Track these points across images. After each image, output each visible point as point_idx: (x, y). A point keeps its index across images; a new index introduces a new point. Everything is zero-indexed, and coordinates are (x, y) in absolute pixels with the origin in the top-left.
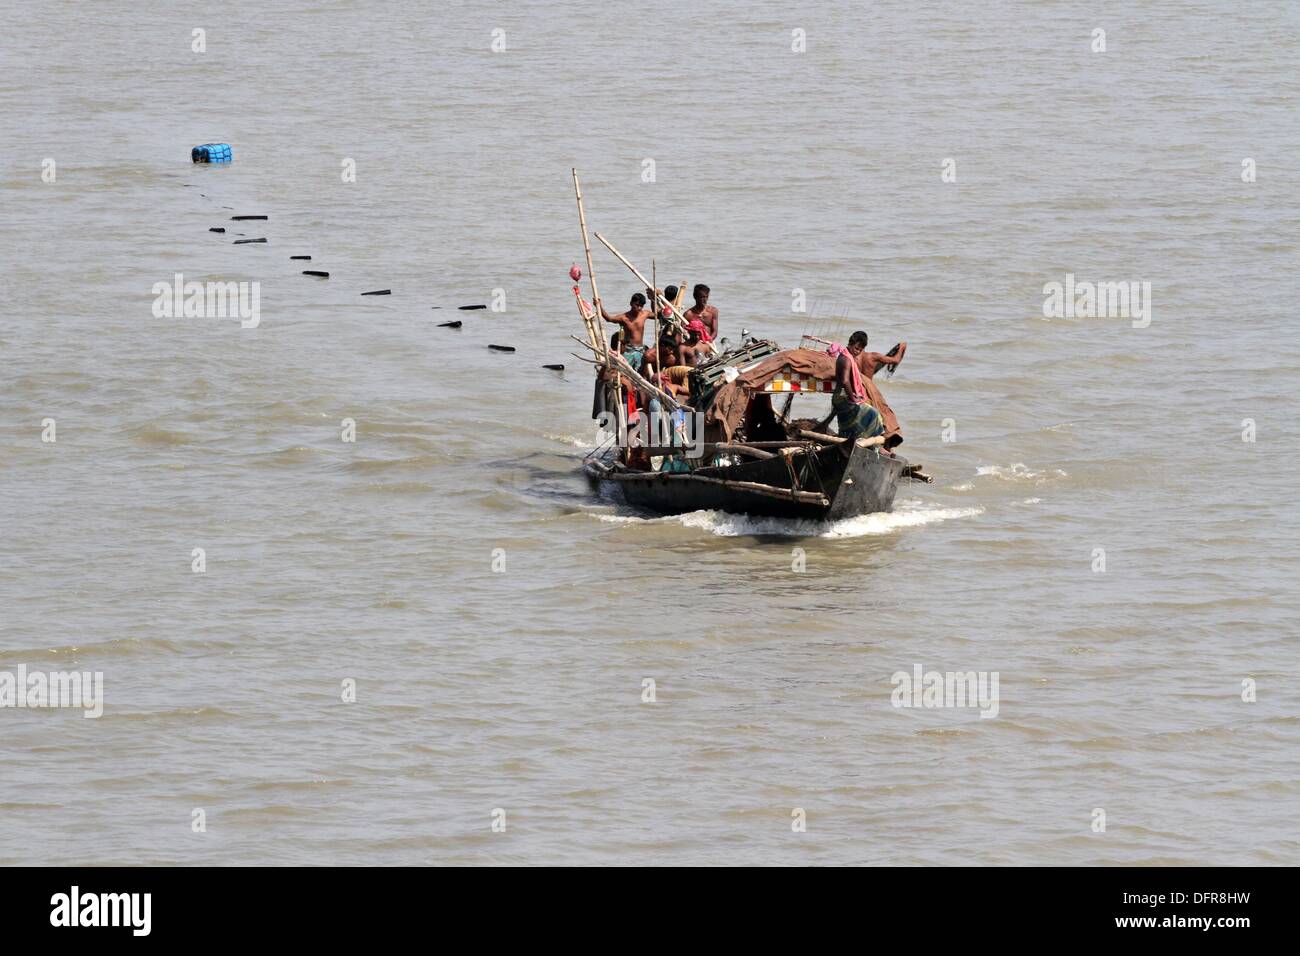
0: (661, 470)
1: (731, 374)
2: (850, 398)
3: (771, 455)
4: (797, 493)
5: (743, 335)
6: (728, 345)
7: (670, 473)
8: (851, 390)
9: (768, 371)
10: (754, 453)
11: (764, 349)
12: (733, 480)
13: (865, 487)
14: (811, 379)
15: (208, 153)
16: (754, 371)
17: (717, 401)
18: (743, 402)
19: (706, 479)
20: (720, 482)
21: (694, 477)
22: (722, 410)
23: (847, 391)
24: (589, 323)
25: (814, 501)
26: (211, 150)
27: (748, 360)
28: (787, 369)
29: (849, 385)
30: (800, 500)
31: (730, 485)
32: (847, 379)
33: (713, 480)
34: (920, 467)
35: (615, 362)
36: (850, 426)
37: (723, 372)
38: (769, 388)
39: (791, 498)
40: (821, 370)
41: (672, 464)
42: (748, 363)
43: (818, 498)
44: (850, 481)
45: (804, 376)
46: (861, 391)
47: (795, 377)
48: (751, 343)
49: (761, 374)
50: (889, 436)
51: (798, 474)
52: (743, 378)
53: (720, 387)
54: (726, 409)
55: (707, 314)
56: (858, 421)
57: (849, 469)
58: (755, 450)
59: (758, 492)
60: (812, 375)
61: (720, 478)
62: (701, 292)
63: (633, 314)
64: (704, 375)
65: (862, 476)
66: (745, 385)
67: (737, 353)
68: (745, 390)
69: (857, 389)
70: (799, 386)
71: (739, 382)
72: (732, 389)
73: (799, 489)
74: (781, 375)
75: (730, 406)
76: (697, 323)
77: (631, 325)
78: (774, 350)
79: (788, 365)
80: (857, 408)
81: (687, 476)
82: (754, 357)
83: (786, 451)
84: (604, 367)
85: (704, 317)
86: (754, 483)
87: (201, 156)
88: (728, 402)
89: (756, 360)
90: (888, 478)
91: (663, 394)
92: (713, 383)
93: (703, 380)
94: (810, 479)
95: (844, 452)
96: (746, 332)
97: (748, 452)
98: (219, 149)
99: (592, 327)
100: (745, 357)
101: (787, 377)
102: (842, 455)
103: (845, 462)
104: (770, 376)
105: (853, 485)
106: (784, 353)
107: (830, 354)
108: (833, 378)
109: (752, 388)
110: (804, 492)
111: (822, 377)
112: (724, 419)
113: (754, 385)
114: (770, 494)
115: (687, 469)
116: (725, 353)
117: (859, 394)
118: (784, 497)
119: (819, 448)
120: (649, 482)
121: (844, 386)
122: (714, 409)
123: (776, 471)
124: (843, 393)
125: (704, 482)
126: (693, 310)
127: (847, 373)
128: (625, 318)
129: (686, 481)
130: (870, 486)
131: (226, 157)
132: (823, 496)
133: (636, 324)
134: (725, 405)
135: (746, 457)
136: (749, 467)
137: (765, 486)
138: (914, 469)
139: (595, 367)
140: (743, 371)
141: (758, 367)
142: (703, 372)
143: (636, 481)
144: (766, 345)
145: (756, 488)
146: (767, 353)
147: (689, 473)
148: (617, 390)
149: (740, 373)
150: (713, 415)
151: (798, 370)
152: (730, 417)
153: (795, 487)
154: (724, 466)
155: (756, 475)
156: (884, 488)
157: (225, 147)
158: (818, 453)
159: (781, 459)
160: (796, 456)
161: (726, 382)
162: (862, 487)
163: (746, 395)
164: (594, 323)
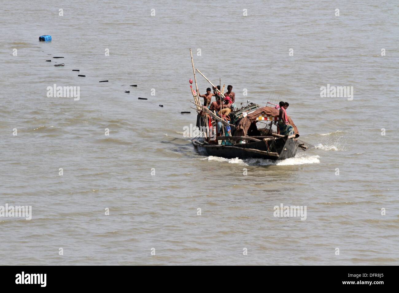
0: (221, 144)
1: (245, 115)
2: (284, 122)
3: (260, 140)
4: (268, 152)
6: (243, 105)
7: (225, 146)
8: (284, 119)
9: (257, 114)
10: (254, 140)
11: (254, 107)
12: (247, 148)
14: (271, 116)
15: (44, 38)
16: (253, 114)
17: (241, 123)
18: (249, 123)
20: (243, 149)
21: (233, 147)
22: (243, 126)
23: (283, 120)
24: (195, 97)
25: (274, 155)
27: (249, 110)
28: (263, 113)
29: (284, 118)
30: (270, 155)
31: (246, 150)
32: (283, 117)
33: (240, 148)
34: (303, 144)
35: (206, 110)
36: (284, 131)
37: (242, 113)
38: (257, 119)
39: (267, 154)
40: (274, 113)
41: (226, 143)
42: (249, 111)
43: (276, 154)
45: (269, 115)
47: (266, 116)
48: (250, 105)
49: (255, 114)
50: (296, 134)
51: (269, 146)
52: (249, 116)
53: (241, 119)
54: (244, 125)
55: (231, 95)
56: (287, 129)
57: (285, 145)
58: (254, 139)
59: (256, 152)
60: (271, 115)
61: (243, 147)
62: (230, 88)
63: (207, 94)
64: (236, 115)
65: (289, 147)
66: (250, 118)
67: (246, 108)
68: (250, 119)
69: (286, 120)
70: (267, 118)
71: (248, 117)
72: (246, 119)
73: (269, 151)
74: (261, 115)
75: (245, 125)
76: (228, 98)
77: (207, 97)
78: (257, 107)
79: (264, 112)
80: (286, 126)
81: (231, 146)
82: (251, 109)
83: (265, 139)
86: (254, 149)
87: (42, 39)
88: (244, 123)
89: (252, 110)
90: (296, 148)
92: (238, 117)
93: (235, 116)
94: (273, 148)
96: (249, 101)
97: (252, 139)
98: (47, 37)
99: (196, 99)
100: (248, 109)
101: (263, 116)
102: (283, 141)
103: (284, 143)
104: (258, 115)
105: (286, 150)
106: (262, 108)
107: (276, 108)
108: (278, 116)
109: (252, 119)
110: (271, 152)
111: (274, 116)
112: (243, 129)
113: (253, 118)
114: (260, 153)
115: (231, 144)
116: (242, 108)
117: (287, 121)
118: (264, 154)
119: (276, 138)
120: (218, 148)
121: (282, 119)
122: (240, 126)
123: (262, 145)
124: (282, 121)
125: (237, 149)
126: (227, 93)
127: (283, 115)
128: (205, 96)
129: (231, 148)
130: (291, 151)
131: (50, 40)
132: (277, 154)
134: (243, 124)
135: (251, 141)
136: (251, 144)
137: (258, 150)
138: (302, 145)
139: (197, 111)
140: (249, 113)
141: (254, 112)
142: (236, 114)
143: (213, 148)
144: (255, 105)
145: (255, 151)
146: (255, 108)
147: (232, 146)
149: (248, 114)
150: (240, 127)
151: (267, 113)
152: (245, 128)
154: (243, 144)
155: (254, 146)
156: (294, 151)
157: (49, 36)
158: (275, 140)
159: (264, 142)
160: (268, 141)
161: (243, 117)
162: (288, 151)
163: (250, 121)
164: (196, 97)
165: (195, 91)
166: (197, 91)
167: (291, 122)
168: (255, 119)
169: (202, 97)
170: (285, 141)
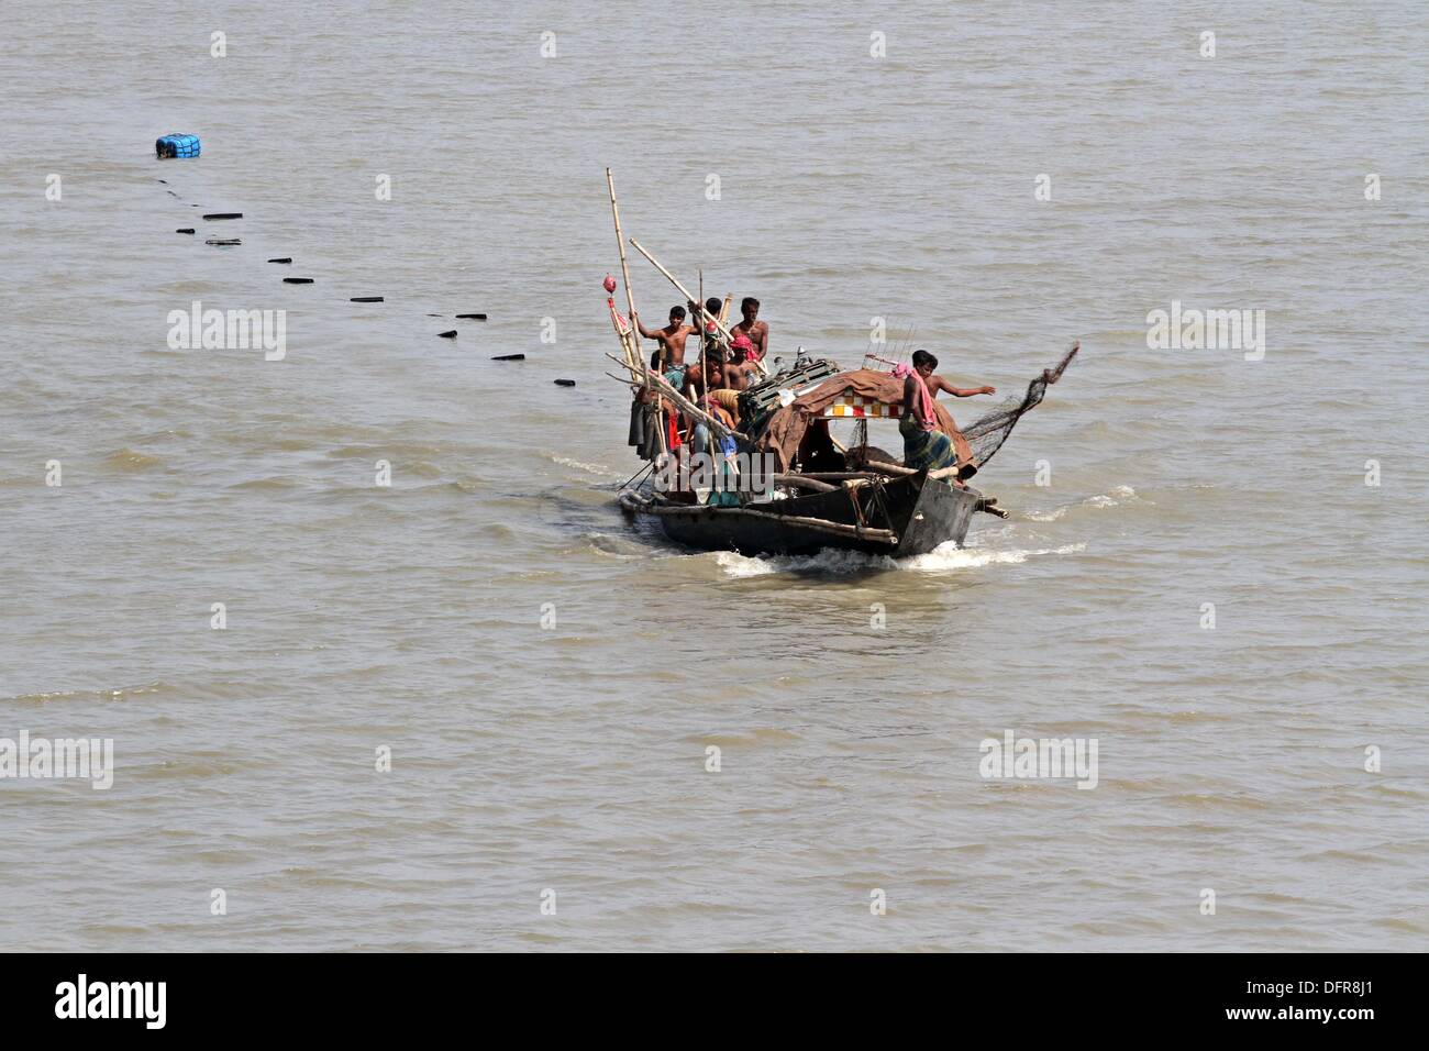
0: (707, 504)
1: (787, 397)
2: (920, 424)
3: (833, 488)
4: (862, 530)
5: (799, 354)
6: (783, 365)
7: (718, 507)
8: (920, 415)
9: (827, 394)
10: (813, 485)
11: (822, 370)
12: (790, 515)
13: (937, 524)
14: (875, 403)
15: (175, 147)
16: (813, 394)
17: (771, 427)
18: (800, 429)
19: (760, 513)
20: (776, 517)
21: (746, 511)
22: (777, 436)
23: (915, 416)
24: (625, 339)
25: (881, 539)
26: (178, 143)
27: (804, 381)
28: (849, 392)
29: (918, 410)
30: (866, 538)
31: (785, 521)
32: (916, 404)
33: (767, 514)
34: (995, 501)
35: (655, 383)
36: (920, 455)
37: (777, 394)
38: (829, 413)
39: (855, 536)
40: (887, 393)
41: (720, 497)
42: (804, 385)
43: (885, 535)
44: (920, 517)
45: (868, 400)
46: (931, 417)
47: (858, 401)
48: (807, 363)
49: (821, 397)
50: (962, 466)
51: (863, 508)
52: (800, 401)
53: (774, 411)
54: (782, 436)
55: (756, 330)
56: (928, 450)
57: (920, 504)
58: (814, 481)
59: (819, 528)
60: (876, 399)
61: (776, 513)
62: (749, 306)
63: (672, 329)
64: (756, 399)
65: (936, 511)
66: (803, 410)
67: (792, 374)
68: (803, 415)
69: (927, 415)
70: (863, 411)
71: (796, 407)
72: (788, 414)
73: (864, 526)
74: (842, 399)
75: (786, 433)
76: (744, 340)
77: (671, 340)
78: (833, 370)
79: (850, 387)
80: (927, 436)
81: (738, 510)
82: (811, 379)
83: (850, 483)
84: (643, 389)
85: (754, 334)
86: (813, 519)
87: (166, 150)
88: (783, 429)
89: (814, 381)
90: (961, 513)
91: (712, 418)
92: (766, 407)
93: (755, 404)
94: (877, 514)
95: (915, 484)
96: (802, 351)
97: (807, 484)
98: (186, 141)
99: (628, 344)
100: (801, 378)
101: (849, 401)
102: (912, 488)
103: (916, 495)
104: (831, 400)
105: (923, 521)
106: (845, 375)
107: (896, 375)
108: (900, 403)
109: (811, 413)
110: (870, 529)
111: (888, 401)
112: (779, 447)
113: (812, 410)
114: (832, 531)
115: (738, 502)
116: (779, 374)
117: (929, 421)
118: (847, 534)
119: (886, 480)
120: (695, 516)
121: (914, 412)
122: (768, 436)
123: (839, 506)
124: (911, 419)
125: (757, 517)
126: (741, 325)
127: (916, 397)
128: (664, 334)
129: (737, 515)
130: (942, 523)
131: (194, 152)
132: (891, 533)
133: (677, 341)
134: (780, 431)
135: (804, 490)
136: (807, 500)
137: (826, 521)
138: (988, 502)
139: (632, 388)
140: (800, 394)
141: (816, 390)
142: (756, 395)
143: (679, 515)
144: (825, 365)
145: (815, 524)
146: (826, 373)
147: (740, 507)
148: (658, 413)
149: (797, 397)
150: (767, 443)
151: (862, 393)
152: (787, 445)
153: (859, 523)
154: (779, 500)
155: (815, 508)
156: (956, 524)
157: (193, 139)
158: (885, 485)
159: (846, 493)
160: (861, 489)
161: (781, 407)
162: (933, 522)
163: (804, 421)
164: (630, 339)
165: (626, 318)
166: (631, 318)
167: (947, 424)
168: (821, 412)
169: (653, 337)
170: (918, 488)
